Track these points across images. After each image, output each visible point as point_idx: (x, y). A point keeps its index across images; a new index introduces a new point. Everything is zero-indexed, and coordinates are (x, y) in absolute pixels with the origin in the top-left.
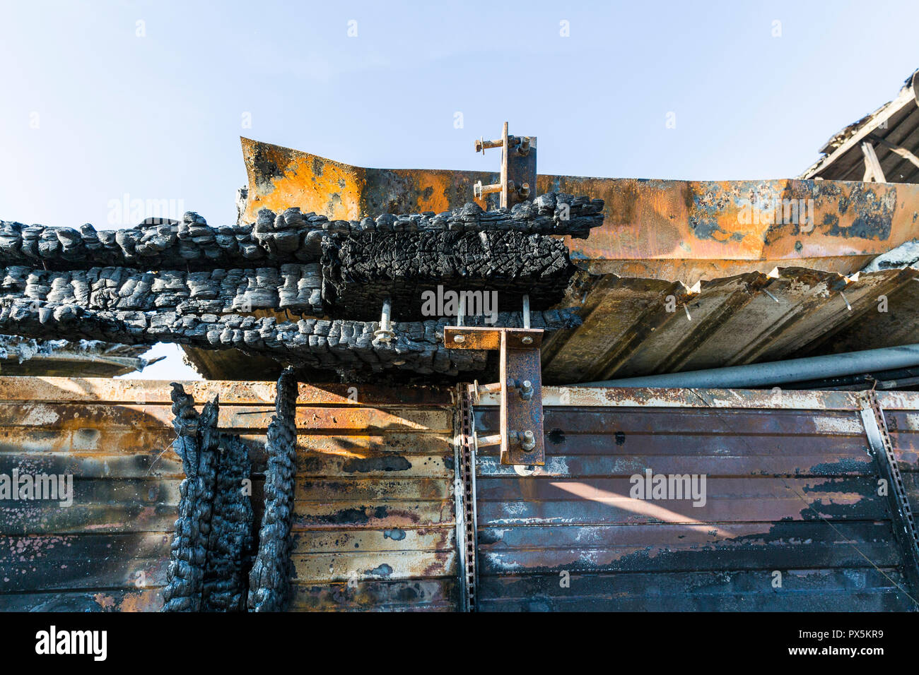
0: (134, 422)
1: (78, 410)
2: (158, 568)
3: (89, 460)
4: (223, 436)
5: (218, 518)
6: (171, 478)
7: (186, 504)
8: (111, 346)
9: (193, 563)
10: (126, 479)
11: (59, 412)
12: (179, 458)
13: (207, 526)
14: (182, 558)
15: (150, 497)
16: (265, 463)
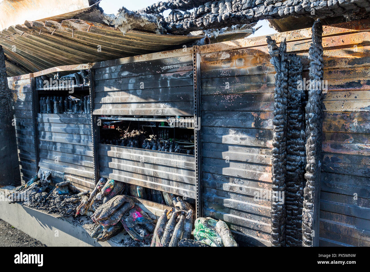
0: (254, 54)
1: (236, 52)
2: (270, 105)
3: (242, 69)
4: (289, 55)
5: (291, 87)
6: (271, 73)
7: (278, 83)
8: (242, 26)
9: (283, 103)
10: (255, 75)
11: (230, 54)
12: (273, 66)
13: (286, 90)
14: (278, 101)
15: (264, 81)
16: (309, 64)
